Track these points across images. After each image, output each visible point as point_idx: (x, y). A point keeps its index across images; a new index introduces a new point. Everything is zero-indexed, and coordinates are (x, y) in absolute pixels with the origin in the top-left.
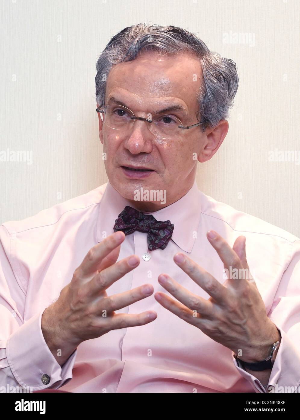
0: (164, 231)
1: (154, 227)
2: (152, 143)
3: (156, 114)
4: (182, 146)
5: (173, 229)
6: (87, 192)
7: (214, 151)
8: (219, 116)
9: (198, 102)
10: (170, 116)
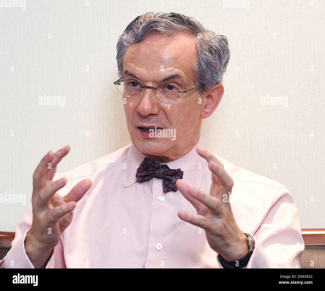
0: (175, 177)
1: (167, 174)
2: (159, 106)
3: (160, 83)
4: (183, 107)
5: (182, 174)
6: (116, 150)
7: (214, 109)
8: (214, 81)
9: (193, 71)
10: (172, 84)
